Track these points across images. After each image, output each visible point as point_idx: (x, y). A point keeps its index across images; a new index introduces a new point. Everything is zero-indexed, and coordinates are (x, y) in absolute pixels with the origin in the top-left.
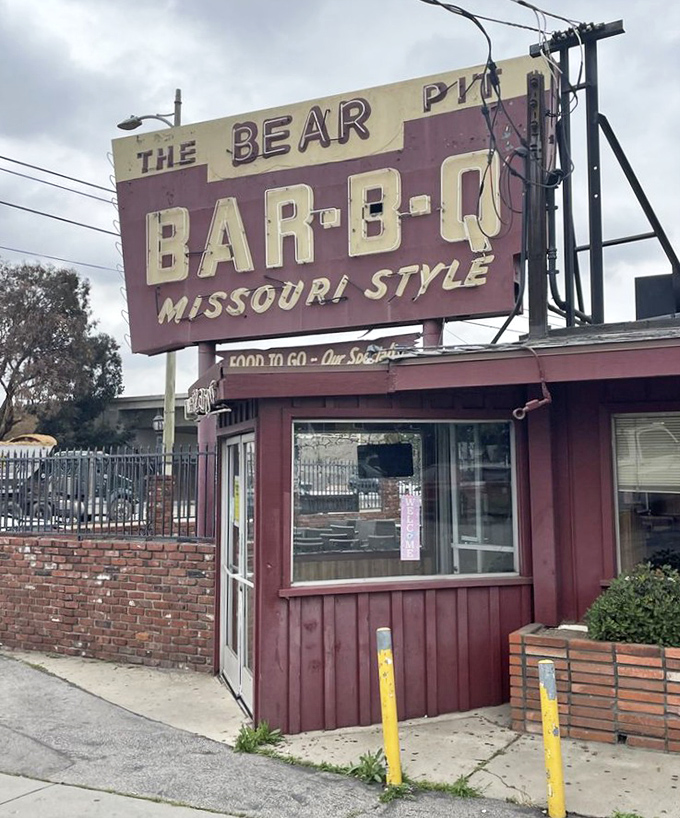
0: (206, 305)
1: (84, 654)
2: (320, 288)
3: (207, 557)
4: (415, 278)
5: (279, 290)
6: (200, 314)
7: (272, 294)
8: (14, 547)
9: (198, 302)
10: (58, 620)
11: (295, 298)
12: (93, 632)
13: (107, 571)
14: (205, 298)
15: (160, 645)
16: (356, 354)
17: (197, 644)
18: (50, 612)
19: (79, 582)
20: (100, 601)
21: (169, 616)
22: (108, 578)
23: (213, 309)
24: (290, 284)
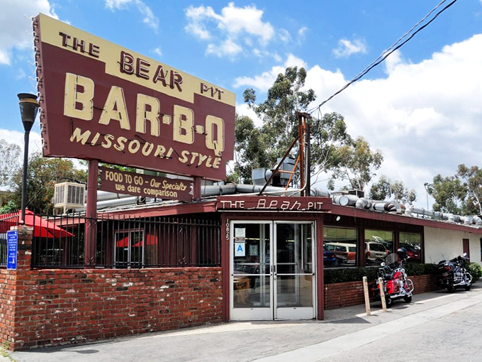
0: (102, 139)
1: (152, 330)
2: (160, 150)
3: (219, 272)
4: (197, 158)
5: (142, 144)
6: (98, 144)
7: (139, 145)
8: (97, 275)
9: (98, 135)
10: (134, 315)
11: (150, 151)
12: (157, 317)
13: (167, 283)
14: (102, 136)
15: (197, 316)
16: (165, 183)
17: (215, 311)
18: (128, 311)
19: (149, 292)
20: (162, 300)
21: (202, 301)
22: (167, 287)
23: (106, 143)
24: (147, 144)
